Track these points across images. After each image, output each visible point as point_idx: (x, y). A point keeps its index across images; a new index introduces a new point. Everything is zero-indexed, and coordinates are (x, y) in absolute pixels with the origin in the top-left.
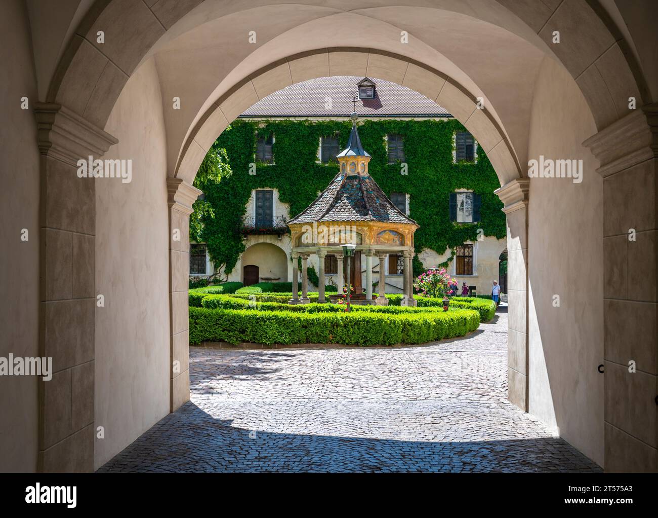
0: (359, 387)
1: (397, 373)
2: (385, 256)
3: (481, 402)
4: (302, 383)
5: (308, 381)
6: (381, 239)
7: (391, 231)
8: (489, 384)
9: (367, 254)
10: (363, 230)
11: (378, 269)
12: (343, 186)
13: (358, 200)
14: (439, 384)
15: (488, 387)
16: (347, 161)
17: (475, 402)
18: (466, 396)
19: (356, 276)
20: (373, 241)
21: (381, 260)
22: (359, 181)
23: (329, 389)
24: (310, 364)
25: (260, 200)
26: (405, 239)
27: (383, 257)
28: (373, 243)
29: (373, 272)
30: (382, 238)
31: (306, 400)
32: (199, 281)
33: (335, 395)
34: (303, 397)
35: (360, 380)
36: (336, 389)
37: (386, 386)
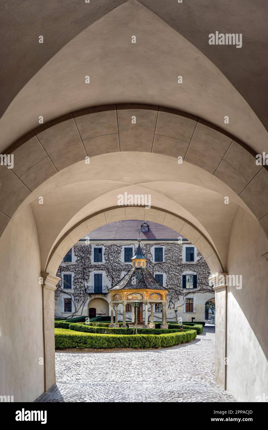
0: (141, 374)
1: (160, 366)
2: (154, 305)
3: (202, 383)
4: (113, 372)
5: (116, 371)
7: (156, 293)
8: (205, 371)
9: (145, 304)
10: (143, 293)
11: (150, 310)
12: (134, 273)
13: (141, 279)
14: (180, 372)
15: (204, 373)
16: (136, 261)
17: (199, 383)
18: (194, 379)
19: (140, 314)
21: (152, 306)
22: (142, 270)
23: (126, 376)
24: (117, 361)
25: (96, 278)
26: (163, 297)
27: (153, 305)
28: (148, 299)
29: (148, 311)
30: (152, 296)
31: (115, 383)
33: (129, 379)
34: (113, 381)
35: (142, 370)
36: (130, 376)
37: (154, 373)
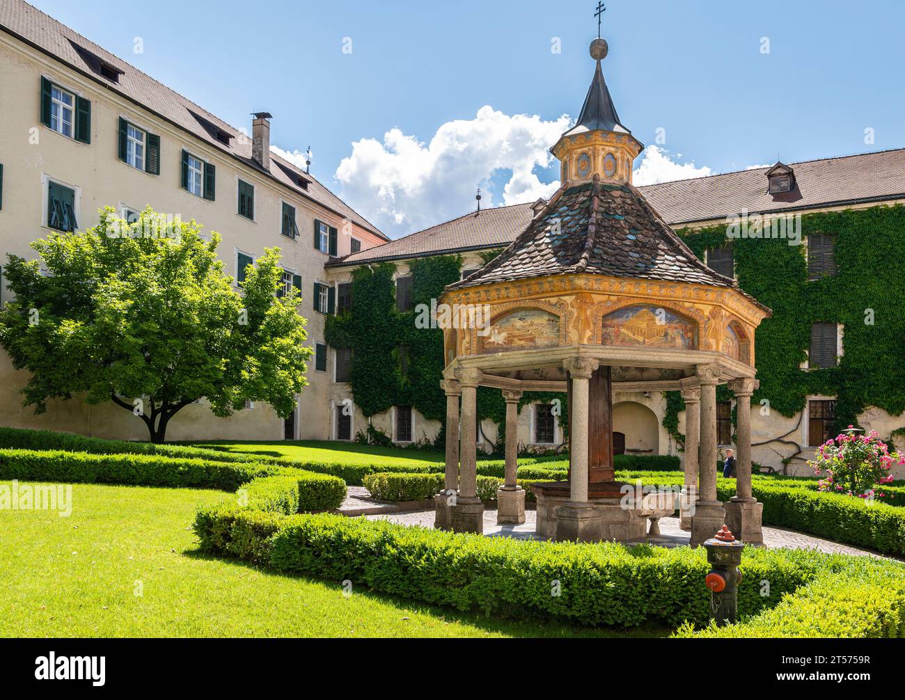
6: (623, 330)
7: (657, 308)
10: (561, 305)
20: (588, 333)
22: (592, 193)
26: (702, 333)
28: (589, 339)
30: (628, 328)
32: (546, 452)
